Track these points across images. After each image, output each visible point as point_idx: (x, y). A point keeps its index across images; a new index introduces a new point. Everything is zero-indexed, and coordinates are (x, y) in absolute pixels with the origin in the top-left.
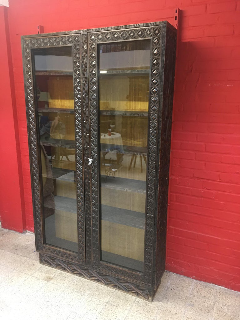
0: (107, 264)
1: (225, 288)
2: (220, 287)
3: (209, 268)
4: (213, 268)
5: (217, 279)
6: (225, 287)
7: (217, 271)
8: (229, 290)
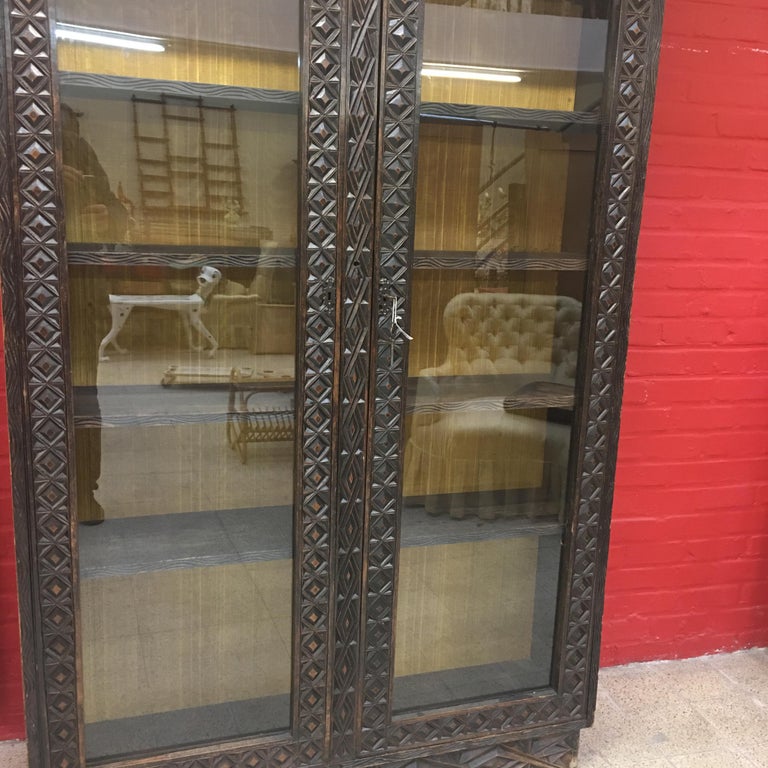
0: (420, 715)
1: (666, 661)
2: (654, 663)
3: (625, 620)
4: (634, 615)
5: (647, 642)
6: (664, 659)
7: (646, 619)
8: (675, 662)
